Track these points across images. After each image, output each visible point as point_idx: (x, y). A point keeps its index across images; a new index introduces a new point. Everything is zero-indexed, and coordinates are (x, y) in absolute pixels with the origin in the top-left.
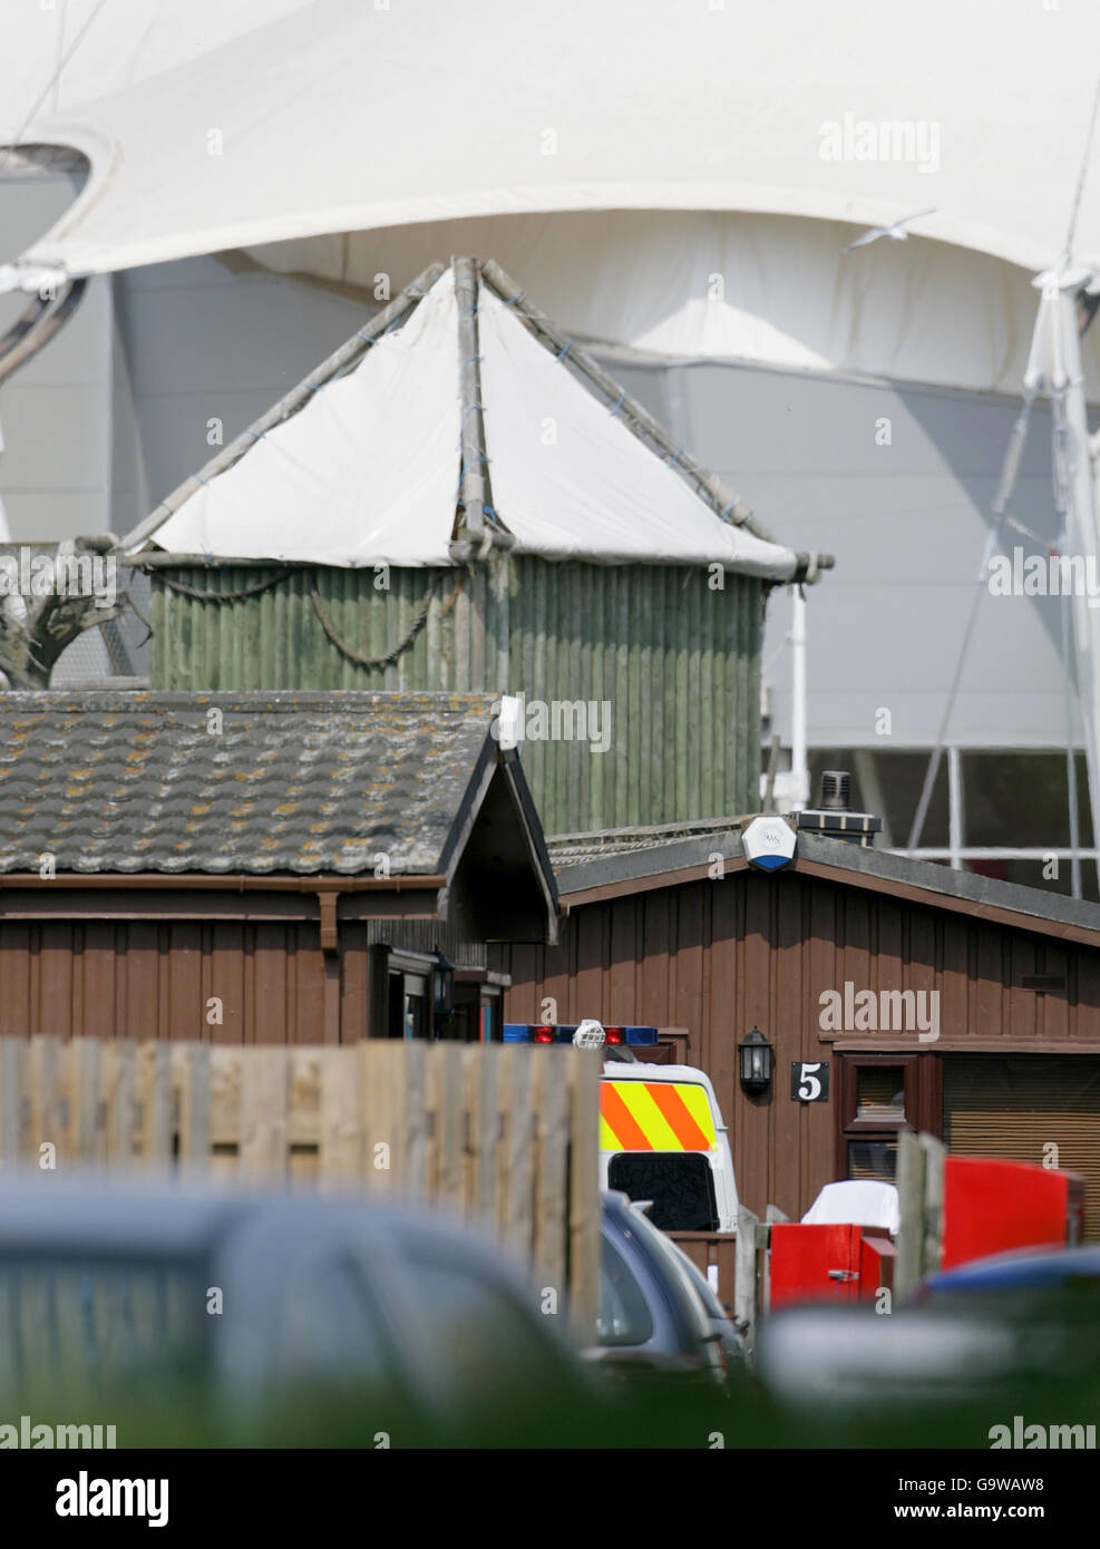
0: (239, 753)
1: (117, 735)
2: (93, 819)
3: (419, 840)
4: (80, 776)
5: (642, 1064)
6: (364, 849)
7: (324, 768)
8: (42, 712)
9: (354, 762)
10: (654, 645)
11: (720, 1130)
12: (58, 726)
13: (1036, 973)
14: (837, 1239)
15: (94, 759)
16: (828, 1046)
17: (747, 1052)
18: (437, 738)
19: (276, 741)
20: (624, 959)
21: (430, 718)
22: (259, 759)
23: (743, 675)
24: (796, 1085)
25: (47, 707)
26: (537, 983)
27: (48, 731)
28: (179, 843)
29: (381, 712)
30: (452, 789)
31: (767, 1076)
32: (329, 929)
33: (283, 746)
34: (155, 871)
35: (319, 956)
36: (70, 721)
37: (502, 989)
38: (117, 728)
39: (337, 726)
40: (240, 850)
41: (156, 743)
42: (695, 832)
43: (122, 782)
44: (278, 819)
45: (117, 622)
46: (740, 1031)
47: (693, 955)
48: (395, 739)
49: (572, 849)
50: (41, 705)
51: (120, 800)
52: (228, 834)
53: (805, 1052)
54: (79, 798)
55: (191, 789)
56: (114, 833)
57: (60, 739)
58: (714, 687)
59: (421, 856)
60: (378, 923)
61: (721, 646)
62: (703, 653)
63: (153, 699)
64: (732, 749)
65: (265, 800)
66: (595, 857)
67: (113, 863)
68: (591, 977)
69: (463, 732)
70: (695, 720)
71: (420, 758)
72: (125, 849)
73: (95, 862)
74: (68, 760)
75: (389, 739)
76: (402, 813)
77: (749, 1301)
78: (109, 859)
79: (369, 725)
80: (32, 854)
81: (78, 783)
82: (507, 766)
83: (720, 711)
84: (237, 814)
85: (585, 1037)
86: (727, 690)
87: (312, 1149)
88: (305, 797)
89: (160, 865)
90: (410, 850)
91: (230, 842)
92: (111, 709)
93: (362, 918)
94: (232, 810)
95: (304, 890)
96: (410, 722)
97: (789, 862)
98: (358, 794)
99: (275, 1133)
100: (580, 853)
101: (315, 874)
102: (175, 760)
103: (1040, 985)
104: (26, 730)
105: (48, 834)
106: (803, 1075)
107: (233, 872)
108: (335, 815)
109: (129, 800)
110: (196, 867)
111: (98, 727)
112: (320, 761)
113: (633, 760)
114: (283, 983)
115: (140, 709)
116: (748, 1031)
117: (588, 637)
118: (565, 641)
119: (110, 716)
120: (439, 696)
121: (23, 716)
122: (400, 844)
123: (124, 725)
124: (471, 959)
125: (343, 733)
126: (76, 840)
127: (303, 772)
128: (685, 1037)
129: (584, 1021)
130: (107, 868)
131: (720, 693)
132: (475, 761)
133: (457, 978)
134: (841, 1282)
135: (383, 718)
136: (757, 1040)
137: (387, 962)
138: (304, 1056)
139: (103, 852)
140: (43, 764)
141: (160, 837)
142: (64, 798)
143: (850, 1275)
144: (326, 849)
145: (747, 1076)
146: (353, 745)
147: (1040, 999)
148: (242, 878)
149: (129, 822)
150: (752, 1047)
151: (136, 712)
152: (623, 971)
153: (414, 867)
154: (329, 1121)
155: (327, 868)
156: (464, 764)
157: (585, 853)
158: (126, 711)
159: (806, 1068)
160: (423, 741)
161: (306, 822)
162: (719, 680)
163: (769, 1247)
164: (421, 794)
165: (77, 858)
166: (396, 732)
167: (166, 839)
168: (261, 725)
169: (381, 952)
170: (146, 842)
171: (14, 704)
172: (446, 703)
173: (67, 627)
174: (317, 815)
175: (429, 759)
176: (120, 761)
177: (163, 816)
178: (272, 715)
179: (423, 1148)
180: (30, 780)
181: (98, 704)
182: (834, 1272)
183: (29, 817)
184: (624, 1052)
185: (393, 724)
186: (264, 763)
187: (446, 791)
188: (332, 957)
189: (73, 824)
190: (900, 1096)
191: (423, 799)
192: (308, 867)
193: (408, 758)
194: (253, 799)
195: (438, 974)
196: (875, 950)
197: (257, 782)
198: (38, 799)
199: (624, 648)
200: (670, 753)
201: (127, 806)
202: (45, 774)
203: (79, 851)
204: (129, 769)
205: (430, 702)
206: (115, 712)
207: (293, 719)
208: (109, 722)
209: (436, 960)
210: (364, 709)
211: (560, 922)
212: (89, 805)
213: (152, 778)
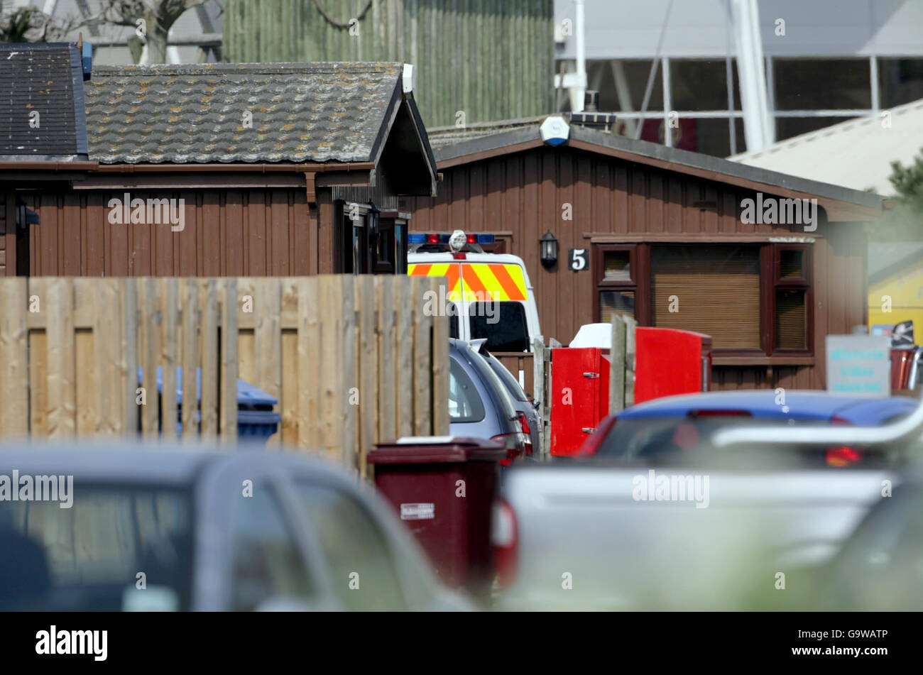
0: (262, 97)
1: (196, 88)
2: (183, 133)
3: (360, 143)
4: (176, 111)
5: (486, 254)
6: (329, 148)
7: (307, 105)
8: (155, 75)
9: (324, 101)
10: (497, 14)
11: (529, 289)
12: (163, 83)
13: (701, 199)
14: (587, 356)
15: (183, 102)
16: (588, 241)
17: (544, 244)
18: (369, 87)
19: (282, 90)
20: (477, 194)
21: (365, 76)
22: (272, 100)
23: (545, 28)
24: (571, 261)
25: (158, 73)
26: (430, 208)
27: (157, 86)
28: (230, 147)
29: (338, 73)
30: (377, 115)
31: (555, 257)
32: (311, 192)
33: (286, 92)
34: (217, 162)
35: (306, 206)
36: (170, 80)
37: (407, 221)
38: (196, 84)
39: (315, 81)
40: (262, 150)
41: (217, 92)
42: (515, 125)
43: (198, 113)
44: (283, 132)
45: (205, 4)
46: (540, 232)
47: (514, 193)
48: (347, 88)
49: (448, 135)
50: (154, 71)
51: (197, 124)
52: (256, 141)
53: (576, 244)
54: (175, 122)
55: (235, 117)
56: (194, 141)
57: (164, 90)
58: (530, 36)
59: (360, 151)
60: (338, 188)
61: (533, 14)
62: (523, 17)
63: (215, 68)
64: (539, 70)
65: (276, 122)
66: (460, 139)
67: (194, 158)
68: (459, 204)
69: (383, 83)
70: (519, 55)
71: (360, 98)
72: (201, 150)
73: (184, 157)
74: (169, 102)
75: (343, 88)
76: (350, 128)
77: (541, 389)
78: (192, 156)
79: (332, 81)
80: (150, 153)
81: (174, 114)
82: (407, 101)
83: (533, 49)
84: (261, 130)
85: (456, 239)
86: (536, 38)
87: (294, 331)
88: (297, 120)
89: (220, 158)
90: (354, 149)
91: (258, 146)
92: (192, 73)
93: (329, 186)
94: (258, 128)
95: (297, 171)
96: (354, 79)
97: (566, 142)
98: (326, 119)
99: (274, 323)
100: (452, 137)
101: (303, 162)
102: (227, 101)
103: (703, 206)
104: (147, 85)
105: (159, 142)
106: (575, 255)
107: (259, 162)
108: (313, 130)
109: (202, 123)
110: (239, 159)
111: (185, 83)
112: (306, 100)
113: (486, 77)
114: (287, 221)
115: (208, 73)
116: (545, 232)
117: (460, 10)
118: (448, 13)
119: (192, 77)
120: (370, 64)
121: (145, 77)
122: (349, 146)
123: (200, 82)
124: (390, 206)
125: (318, 85)
126: (173, 145)
127: (297, 106)
128: (510, 236)
129: (455, 231)
130: (191, 160)
131: (533, 39)
132: (389, 100)
133: (381, 216)
134: (590, 379)
135: (339, 76)
136: (549, 237)
137: (343, 209)
138: (289, 282)
139: (189, 152)
140: (156, 104)
141: (220, 143)
142: (167, 122)
143: (595, 375)
144: (310, 149)
145: (544, 257)
146: (323, 92)
147: (702, 213)
148: (264, 165)
149: (203, 135)
150: (547, 241)
151: (206, 75)
152: (477, 201)
153: (357, 158)
154: (303, 316)
155: (309, 159)
156: (383, 101)
157: (456, 137)
158: (201, 75)
159: (576, 252)
160: (361, 89)
161: (298, 134)
162: (532, 32)
163: (551, 361)
164: (361, 118)
165: (174, 155)
166: (347, 84)
167: (223, 144)
168: (274, 81)
169: (339, 205)
170: (212, 147)
171: (140, 71)
172: (373, 68)
173: (177, 8)
174: (304, 130)
175: (364, 98)
176: (197, 102)
177: (221, 132)
178: (279, 76)
179: (352, 331)
180: (149, 113)
181: (185, 71)
182: (585, 374)
183: (149, 133)
184: (477, 247)
185: (345, 80)
186: (275, 102)
187: (374, 116)
188: (313, 207)
189: (172, 137)
190: (628, 265)
191: (362, 121)
192: (299, 159)
193: (353, 98)
194: (270, 122)
195: (371, 214)
196: (613, 188)
197: (272, 112)
198: (154, 123)
199: (480, 17)
200: (506, 72)
201: (201, 127)
202: (157, 109)
203: (176, 151)
204: (202, 106)
205: (365, 68)
206: (195, 75)
207: (291, 77)
208: (191, 80)
209: (370, 207)
210: (329, 71)
211: (438, 184)
212: (180, 127)
213: (215, 111)
